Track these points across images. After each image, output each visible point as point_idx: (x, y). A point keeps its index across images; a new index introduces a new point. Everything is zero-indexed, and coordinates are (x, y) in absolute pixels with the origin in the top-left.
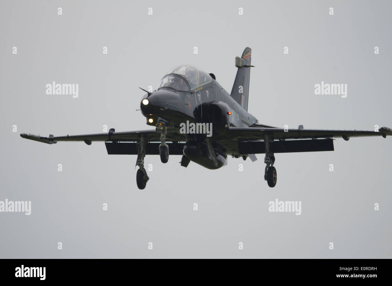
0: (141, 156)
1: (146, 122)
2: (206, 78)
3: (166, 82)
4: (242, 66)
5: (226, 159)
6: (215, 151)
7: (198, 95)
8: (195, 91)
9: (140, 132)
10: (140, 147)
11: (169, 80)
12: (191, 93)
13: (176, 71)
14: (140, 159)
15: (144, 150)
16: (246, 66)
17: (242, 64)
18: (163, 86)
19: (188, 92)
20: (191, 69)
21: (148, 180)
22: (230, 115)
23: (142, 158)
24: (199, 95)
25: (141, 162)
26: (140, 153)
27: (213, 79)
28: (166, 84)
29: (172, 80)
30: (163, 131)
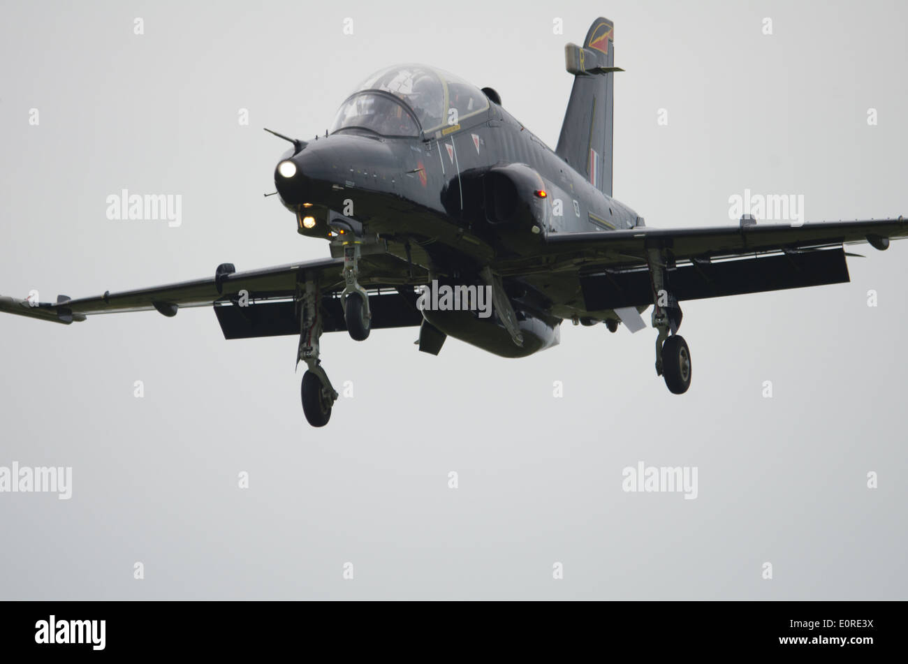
0: (310, 334)
1: (297, 228)
2: (471, 100)
3: (353, 116)
4: (587, 71)
5: (553, 329)
6: (516, 307)
7: (447, 145)
8: (438, 135)
9: (300, 266)
10: (306, 310)
11: (359, 107)
12: (425, 141)
13: (383, 85)
14: (309, 343)
15: (316, 316)
16: (597, 71)
17: (585, 62)
18: (344, 125)
19: (416, 138)
20: (425, 77)
21: (336, 399)
22: (544, 197)
23: (312, 339)
24: (451, 147)
25: (312, 349)
26: (307, 324)
27: (492, 102)
28: (353, 119)
29: (372, 107)
30: (349, 251)
